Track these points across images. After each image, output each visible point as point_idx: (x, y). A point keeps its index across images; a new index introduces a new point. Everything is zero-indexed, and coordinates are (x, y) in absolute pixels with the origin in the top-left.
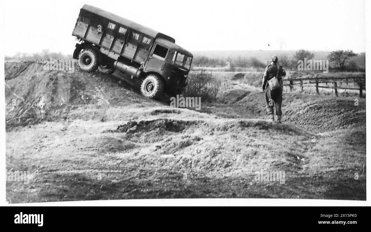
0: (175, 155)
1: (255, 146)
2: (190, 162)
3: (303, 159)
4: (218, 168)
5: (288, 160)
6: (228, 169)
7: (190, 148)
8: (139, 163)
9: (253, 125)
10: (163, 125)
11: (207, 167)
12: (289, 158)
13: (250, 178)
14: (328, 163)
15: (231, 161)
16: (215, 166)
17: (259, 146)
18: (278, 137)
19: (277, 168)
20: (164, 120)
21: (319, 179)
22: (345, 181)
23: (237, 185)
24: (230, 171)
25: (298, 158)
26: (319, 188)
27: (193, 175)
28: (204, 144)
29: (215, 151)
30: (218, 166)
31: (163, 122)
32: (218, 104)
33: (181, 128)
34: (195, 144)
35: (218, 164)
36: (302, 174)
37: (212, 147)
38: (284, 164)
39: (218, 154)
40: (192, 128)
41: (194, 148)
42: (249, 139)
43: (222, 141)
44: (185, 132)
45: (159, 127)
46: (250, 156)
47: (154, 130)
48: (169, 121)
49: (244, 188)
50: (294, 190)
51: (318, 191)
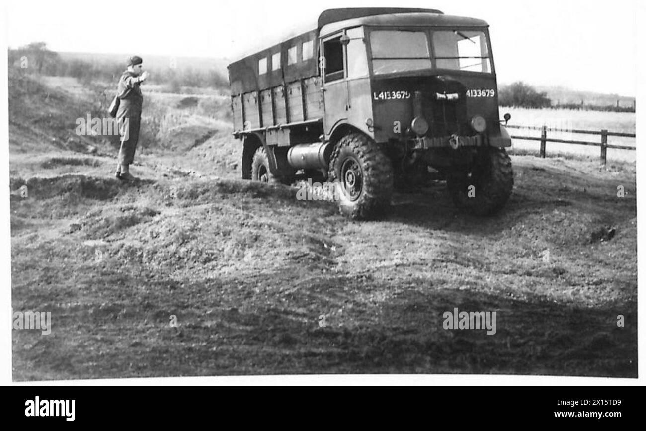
0: (109, 241)
1: (254, 226)
2: (139, 253)
3: (333, 248)
4: (191, 264)
5: (311, 250)
6: (210, 265)
7: (137, 229)
8: (39, 255)
9: (241, 190)
10: (77, 187)
11: (171, 263)
12: (312, 247)
13: (254, 280)
14: (377, 254)
15: (215, 251)
16: (186, 260)
17: (261, 226)
18: (286, 210)
19: (296, 263)
20: (78, 179)
21: (367, 281)
22: (410, 283)
23: (232, 293)
24: (214, 270)
25: (326, 246)
26: (372, 296)
27: (147, 276)
28: (163, 222)
29: (185, 233)
30: (190, 260)
31: (77, 181)
32: (160, 151)
33: (111, 193)
34: (145, 222)
35: (191, 257)
36: (338, 272)
37: (178, 227)
38: (308, 257)
39: (191, 239)
40: (131, 194)
41: (144, 229)
42: (243, 214)
43: (196, 217)
44: (117, 199)
45: (69, 190)
46: (247, 242)
47: (59, 196)
48: (88, 180)
49: (245, 299)
50: (332, 300)
51: (371, 300)
